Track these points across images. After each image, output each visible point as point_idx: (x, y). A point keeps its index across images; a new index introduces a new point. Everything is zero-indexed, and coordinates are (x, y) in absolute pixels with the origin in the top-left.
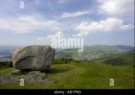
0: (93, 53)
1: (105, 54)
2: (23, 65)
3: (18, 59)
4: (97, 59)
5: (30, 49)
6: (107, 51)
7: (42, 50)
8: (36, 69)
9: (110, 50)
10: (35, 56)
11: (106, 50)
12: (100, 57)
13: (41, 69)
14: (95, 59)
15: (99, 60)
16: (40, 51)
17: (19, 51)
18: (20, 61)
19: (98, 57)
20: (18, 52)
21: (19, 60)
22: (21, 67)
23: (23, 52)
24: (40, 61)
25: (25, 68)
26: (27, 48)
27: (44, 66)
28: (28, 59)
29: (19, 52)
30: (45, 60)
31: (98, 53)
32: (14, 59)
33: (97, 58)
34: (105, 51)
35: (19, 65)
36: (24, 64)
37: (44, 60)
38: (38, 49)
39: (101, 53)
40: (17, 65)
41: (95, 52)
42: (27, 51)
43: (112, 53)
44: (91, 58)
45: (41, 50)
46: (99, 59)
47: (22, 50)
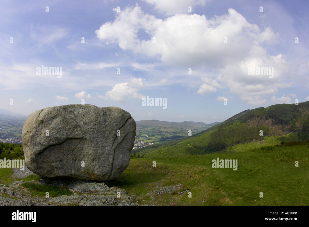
0: (142, 135)
1: (164, 137)
2: (54, 164)
3: (40, 144)
4: (149, 147)
5: (72, 116)
6: (167, 132)
7: (105, 121)
8: (93, 177)
9: (173, 131)
10: (88, 137)
11: (165, 130)
12: (156, 143)
13: (106, 178)
14: (147, 148)
15: (154, 149)
16: (99, 124)
17: (41, 118)
18: (46, 153)
19: (152, 142)
20: (37, 121)
21: (43, 148)
22: (50, 169)
23: (53, 125)
24: (102, 154)
25: (61, 173)
26: (62, 112)
27: (112, 169)
28: (66, 146)
29: (42, 122)
30: (115, 150)
31: (152, 136)
32: (29, 144)
33: (150, 144)
34: (164, 132)
35: (44, 162)
36: (56, 162)
37: (112, 152)
38: (93, 118)
39: (156, 136)
40: (37, 163)
41: (146, 134)
42: (65, 121)
43: (176, 135)
44: (139, 144)
45: (102, 119)
46: (153, 147)
47: (50, 116)
